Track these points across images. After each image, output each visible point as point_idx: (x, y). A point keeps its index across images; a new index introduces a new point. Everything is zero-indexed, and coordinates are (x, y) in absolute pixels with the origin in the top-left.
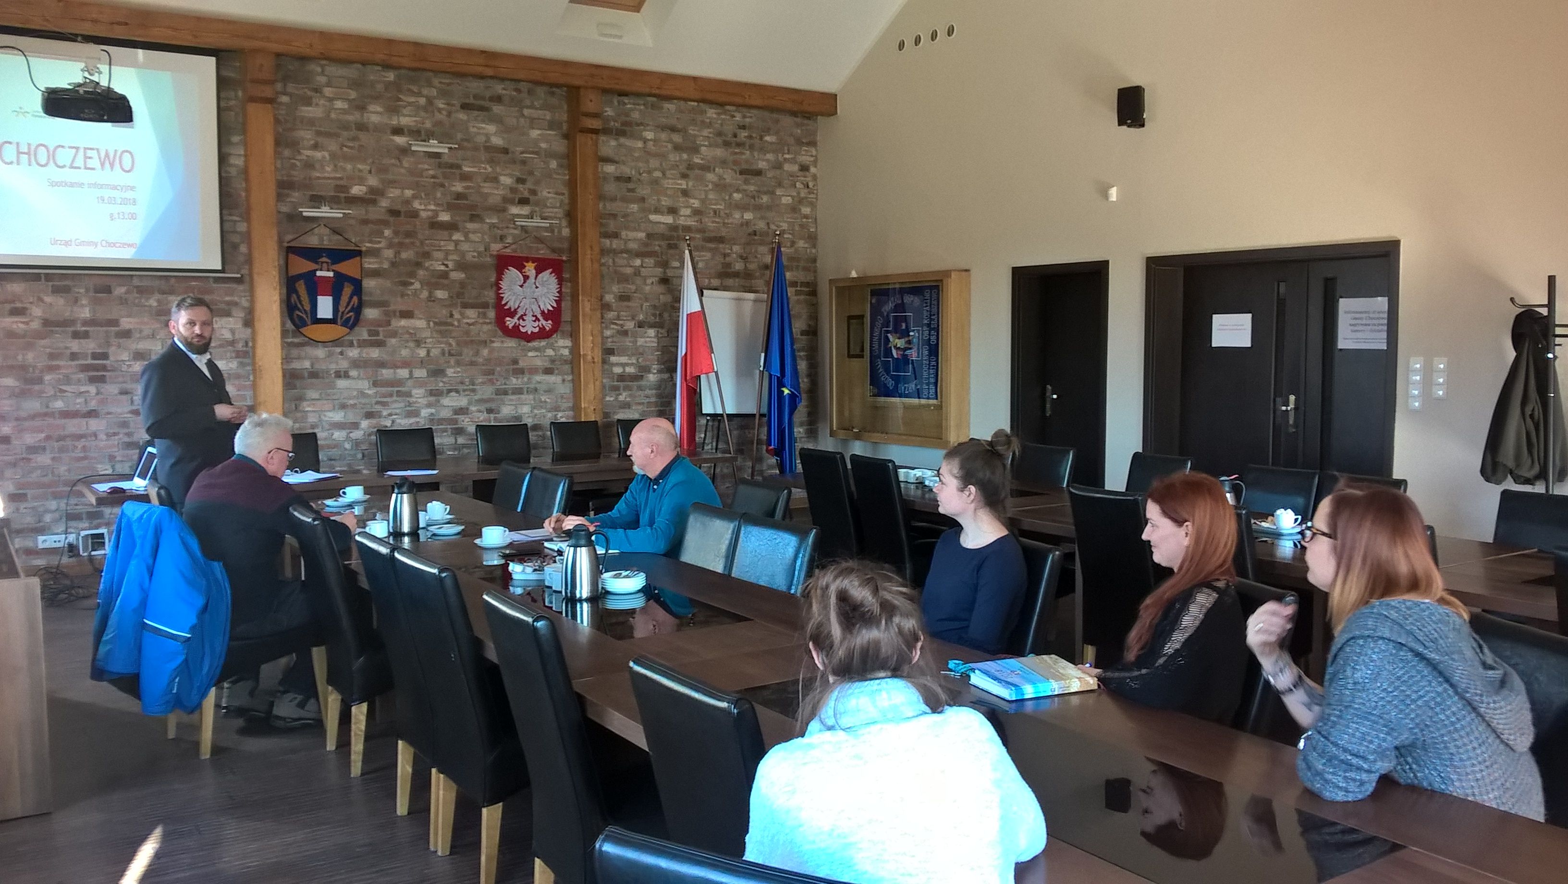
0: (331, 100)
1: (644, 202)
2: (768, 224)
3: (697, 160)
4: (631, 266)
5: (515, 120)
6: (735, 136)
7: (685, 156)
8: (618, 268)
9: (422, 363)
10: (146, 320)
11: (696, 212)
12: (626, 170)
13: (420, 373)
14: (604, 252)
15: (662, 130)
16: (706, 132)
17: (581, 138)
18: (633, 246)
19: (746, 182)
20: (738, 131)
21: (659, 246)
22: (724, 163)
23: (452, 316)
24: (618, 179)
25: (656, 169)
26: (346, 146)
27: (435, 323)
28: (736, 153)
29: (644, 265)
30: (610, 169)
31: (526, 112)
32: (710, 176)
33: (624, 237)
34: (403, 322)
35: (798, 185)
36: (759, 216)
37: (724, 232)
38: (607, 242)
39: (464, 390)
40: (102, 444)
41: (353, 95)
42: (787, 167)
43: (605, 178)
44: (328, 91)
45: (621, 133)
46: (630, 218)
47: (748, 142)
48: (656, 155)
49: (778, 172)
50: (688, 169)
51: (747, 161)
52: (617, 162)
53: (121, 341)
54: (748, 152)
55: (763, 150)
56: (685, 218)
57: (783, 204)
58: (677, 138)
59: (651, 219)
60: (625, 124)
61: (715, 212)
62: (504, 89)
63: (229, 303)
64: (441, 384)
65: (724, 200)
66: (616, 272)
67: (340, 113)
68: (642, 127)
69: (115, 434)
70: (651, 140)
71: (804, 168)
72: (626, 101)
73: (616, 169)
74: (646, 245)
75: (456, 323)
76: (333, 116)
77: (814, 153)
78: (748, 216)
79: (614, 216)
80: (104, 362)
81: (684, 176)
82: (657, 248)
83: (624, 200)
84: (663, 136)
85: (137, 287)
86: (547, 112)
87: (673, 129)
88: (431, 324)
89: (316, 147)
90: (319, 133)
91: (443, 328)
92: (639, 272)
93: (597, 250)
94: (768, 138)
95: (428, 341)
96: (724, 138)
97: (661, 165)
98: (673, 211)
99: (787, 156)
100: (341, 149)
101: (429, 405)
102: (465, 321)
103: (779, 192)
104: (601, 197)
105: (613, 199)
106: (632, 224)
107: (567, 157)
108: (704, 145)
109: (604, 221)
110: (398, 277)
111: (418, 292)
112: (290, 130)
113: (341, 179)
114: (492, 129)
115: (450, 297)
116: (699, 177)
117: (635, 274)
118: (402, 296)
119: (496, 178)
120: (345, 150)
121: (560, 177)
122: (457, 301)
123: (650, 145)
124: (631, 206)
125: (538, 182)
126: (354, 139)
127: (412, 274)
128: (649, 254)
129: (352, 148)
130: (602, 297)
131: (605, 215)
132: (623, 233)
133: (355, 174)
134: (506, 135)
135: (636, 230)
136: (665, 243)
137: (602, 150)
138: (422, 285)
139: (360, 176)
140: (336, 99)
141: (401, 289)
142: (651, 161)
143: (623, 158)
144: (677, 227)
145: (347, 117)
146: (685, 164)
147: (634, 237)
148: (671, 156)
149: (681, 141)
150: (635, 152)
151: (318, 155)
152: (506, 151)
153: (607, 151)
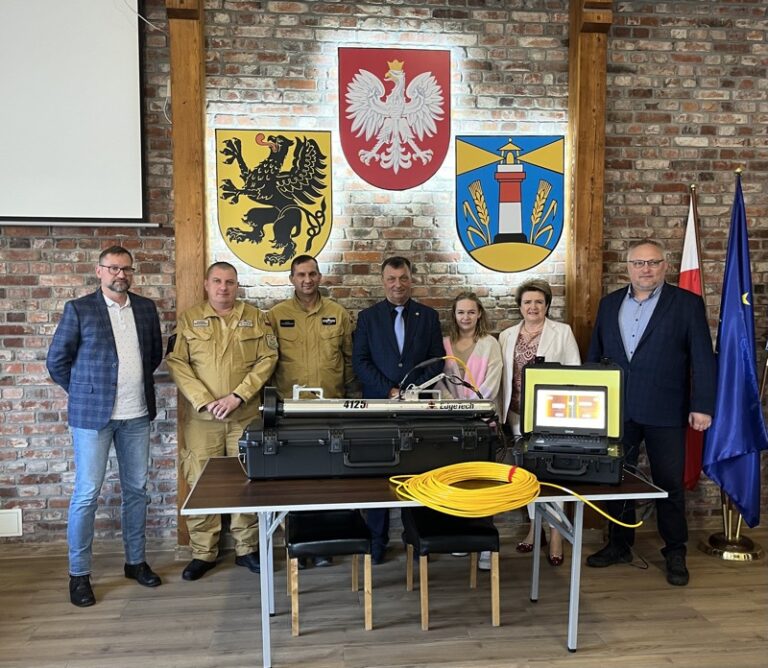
0: (277, 16)
1: (670, 121)
3: (746, 62)
4: (648, 204)
5: (501, 26)
7: (729, 58)
8: (631, 208)
10: (66, 277)
11: (744, 131)
12: (646, 81)
14: (609, 187)
15: (700, 26)
17: (583, 39)
18: (651, 178)
21: (689, 177)
24: (634, 93)
25: (687, 78)
26: (292, 70)
29: (665, 202)
30: (624, 80)
31: (516, 16)
33: (639, 167)
34: (356, 279)
38: (616, 174)
40: (17, 415)
41: (303, 7)
43: (617, 94)
45: (643, 34)
46: (649, 143)
48: (687, 59)
50: (732, 74)
52: (634, 72)
53: (40, 300)
56: (726, 139)
58: (718, 35)
59: (678, 142)
60: (645, 21)
63: (155, 258)
66: (626, 212)
67: (287, 31)
68: (670, 24)
69: (31, 404)
70: (683, 39)
73: (633, 79)
74: (670, 176)
75: (419, 279)
76: (279, 35)
79: (627, 141)
80: (21, 324)
81: (727, 84)
82: (684, 179)
83: (641, 119)
84: (700, 33)
85: (58, 240)
86: (544, 15)
87: (714, 24)
89: (257, 73)
90: (262, 57)
92: (659, 210)
93: (600, 181)
97: (695, 72)
98: (709, 131)
100: (288, 74)
102: (431, 276)
104: (611, 118)
105: (627, 119)
106: (651, 151)
107: (566, 69)
108: (759, 42)
109: (613, 148)
110: (352, 225)
111: (374, 243)
112: (229, 54)
113: (287, 109)
114: (470, 39)
115: (414, 248)
116: (748, 85)
117: (653, 214)
118: (356, 248)
119: (476, 101)
120: (293, 75)
121: (558, 95)
122: (421, 253)
123: (681, 46)
124: (651, 127)
125: (528, 101)
126: (302, 62)
127: (368, 221)
128: (673, 188)
129: (300, 72)
130: (606, 245)
131: (615, 139)
132: (639, 162)
133: (304, 103)
134: (488, 46)
135: (656, 157)
136: (695, 173)
137: (614, 57)
138: (380, 234)
139: (309, 106)
140: (283, 15)
141: (354, 239)
142: (682, 67)
143: (643, 66)
144: (715, 152)
145: (295, 36)
146: (729, 68)
147: (653, 166)
148: (709, 60)
149: (724, 38)
150: (659, 57)
151: (261, 82)
152: (488, 66)
153: (622, 57)
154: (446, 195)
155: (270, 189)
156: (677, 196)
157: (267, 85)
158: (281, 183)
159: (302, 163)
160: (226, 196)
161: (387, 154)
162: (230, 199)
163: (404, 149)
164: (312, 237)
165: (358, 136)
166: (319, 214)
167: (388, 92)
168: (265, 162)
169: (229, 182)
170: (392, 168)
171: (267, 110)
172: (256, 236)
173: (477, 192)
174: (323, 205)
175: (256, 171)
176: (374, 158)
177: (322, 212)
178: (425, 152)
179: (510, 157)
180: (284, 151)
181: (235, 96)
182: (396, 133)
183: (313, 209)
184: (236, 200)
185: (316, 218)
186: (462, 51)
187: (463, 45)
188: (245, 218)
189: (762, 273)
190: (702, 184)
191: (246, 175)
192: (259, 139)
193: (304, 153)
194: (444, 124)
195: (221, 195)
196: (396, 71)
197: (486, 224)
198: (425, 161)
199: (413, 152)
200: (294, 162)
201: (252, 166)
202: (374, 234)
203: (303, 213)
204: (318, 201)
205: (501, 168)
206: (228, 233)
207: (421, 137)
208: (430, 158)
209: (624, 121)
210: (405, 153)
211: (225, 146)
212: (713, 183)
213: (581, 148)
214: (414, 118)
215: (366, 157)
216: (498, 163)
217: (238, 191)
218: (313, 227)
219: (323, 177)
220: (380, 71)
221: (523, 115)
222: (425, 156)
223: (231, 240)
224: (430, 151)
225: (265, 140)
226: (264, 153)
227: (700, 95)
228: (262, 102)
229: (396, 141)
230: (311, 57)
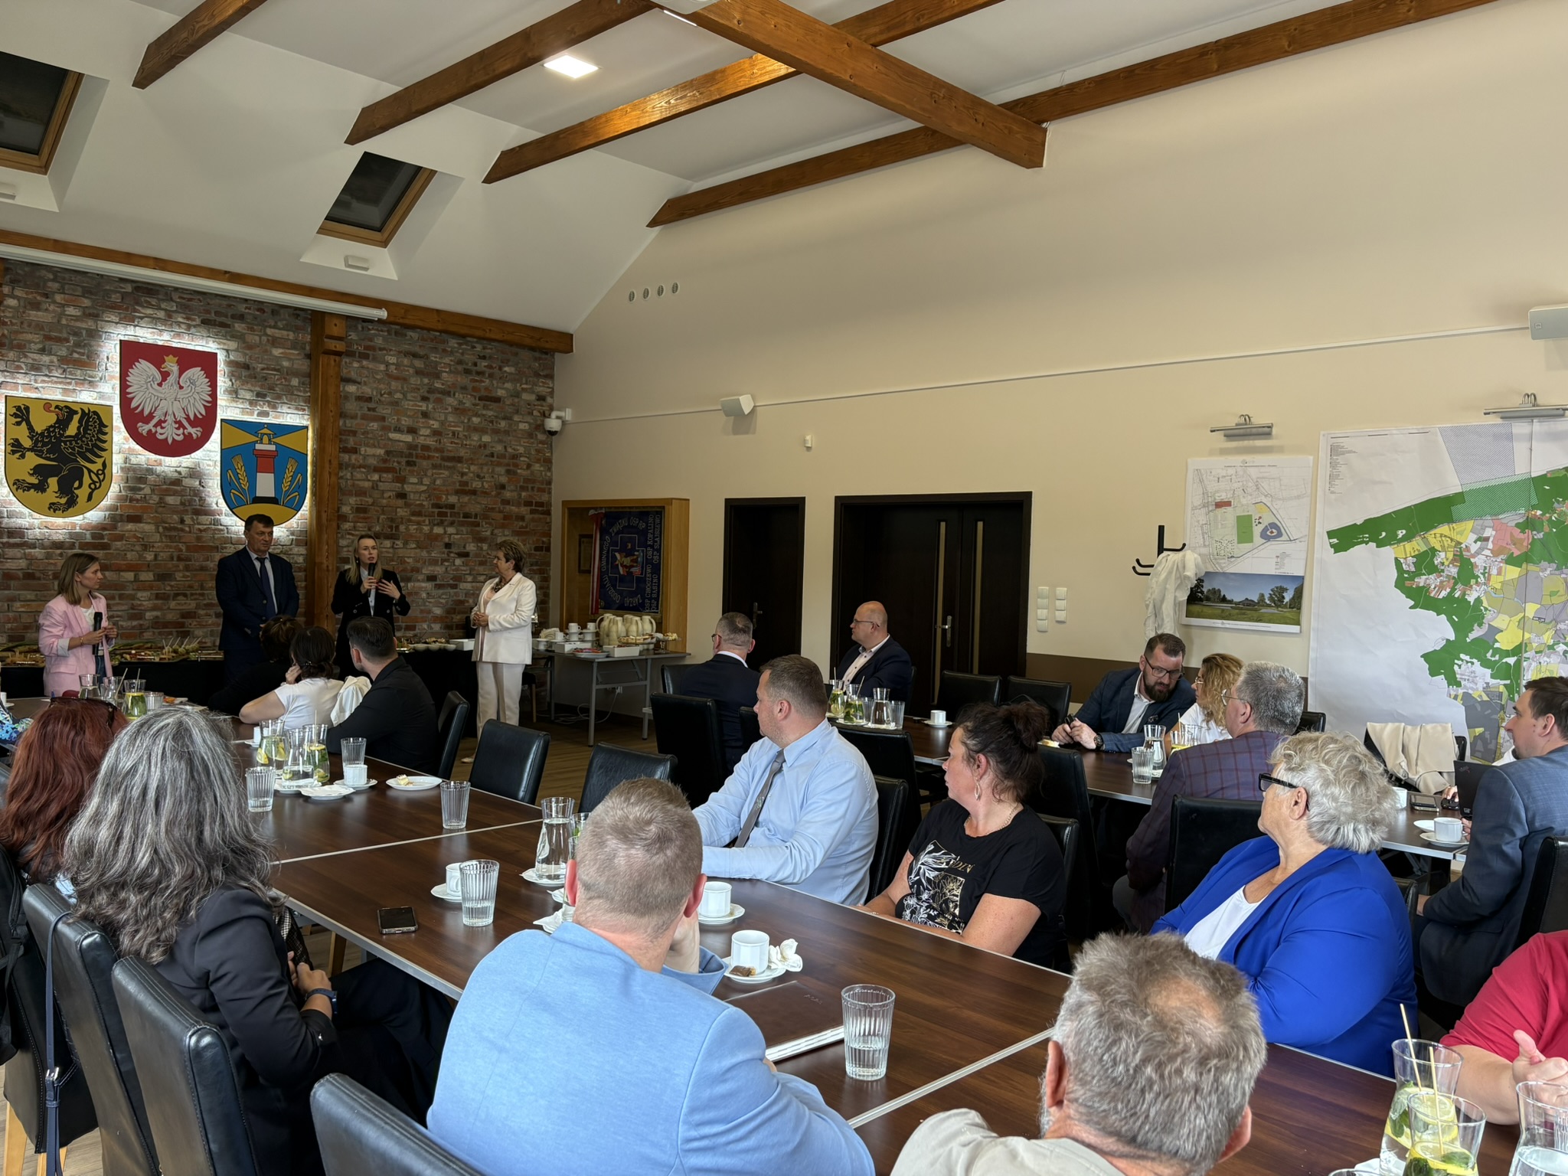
0: (63, 306)
1: (384, 421)
2: (505, 447)
3: (438, 385)
4: (369, 481)
5: (257, 338)
6: (475, 364)
7: (426, 381)
8: (356, 482)
9: (148, 567)
11: (436, 433)
12: (367, 390)
13: (147, 576)
14: (341, 466)
15: (405, 356)
16: (447, 360)
17: (323, 359)
18: (372, 461)
19: (485, 407)
20: (479, 361)
21: (399, 463)
22: (464, 388)
23: (182, 521)
24: (359, 398)
25: (397, 391)
26: (76, 352)
27: (165, 528)
28: (477, 381)
29: (382, 480)
30: (351, 388)
31: (269, 331)
32: (450, 400)
33: (363, 453)
34: (130, 526)
35: (535, 413)
36: (496, 439)
37: (462, 453)
38: (346, 457)
39: (192, 594)
41: (87, 302)
42: (525, 396)
43: (346, 398)
44: (58, 298)
45: (365, 357)
46: (370, 436)
47: (488, 371)
48: (397, 378)
49: (516, 400)
50: (428, 392)
51: (486, 389)
52: (359, 383)
54: (487, 381)
55: (503, 379)
56: (424, 437)
57: (521, 430)
58: (419, 364)
59: (391, 437)
60: (367, 348)
61: (454, 434)
62: (246, 308)
64: (168, 588)
65: (463, 422)
66: (353, 485)
67: (72, 319)
68: (385, 352)
70: (393, 364)
71: (541, 398)
72: (370, 327)
73: (358, 389)
74: (385, 461)
75: (187, 529)
76: (64, 322)
77: (551, 386)
78: (486, 439)
79: (354, 433)
81: (424, 399)
82: (395, 464)
83: (364, 417)
84: (406, 361)
86: (291, 333)
87: (415, 355)
88: (161, 529)
89: (42, 351)
90: (48, 338)
91: (174, 533)
92: (377, 485)
93: (335, 463)
94: (506, 369)
95: (156, 545)
96: (465, 366)
97: (402, 388)
98: (412, 431)
99: (524, 386)
100: (71, 354)
101: (154, 609)
102: (197, 526)
103: (516, 418)
104: (343, 415)
105: (354, 417)
106: (372, 441)
107: (309, 376)
108: (445, 372)
109: (344, 437)
110: (127, 482)
111: (147, 498)
112: (17, 332)
113: (70, 383)
114: (233, 345)
115: (182, 504)
116: (438, 401)
117: (373, 488)
118: (131, 501)
119: (236, 392)
120: (76, 355)
121: (302, 394)
122: (189, 508)
123: (393, 367)
124: (371, 424)
125: (279, 397)
126: (85, 345)
127: (141, 480)
128: (387, 470)
129: (83, 354)
130: (339, 508)
131: (345, 431)
132: (363, 449)
133: (85, 380)
134: (248, 352)
135: (375, 447)
136: (403, 460)
137: (345, 371)
138: (153, 491)
139: (90, 382)
140: (68, 306)
141: (130, 494)
142: (393, 383)
143: (365, 379)
144: (417, 446)
145: (79, 324)
146: (426, 388)
147: (373, 453)
148: (413, 380)
149: (423, 366)
150: (377, 374)
151: (46, 359)
152: (247, 367)
153: (350, 372)
154: (211, 463)
155: (55, 448)
156: (390, 476)
157: (53, 362)
158: (66, 444)
159: (86, 429)
160: (14, 452)
161: (162, 428)
162: (17, 455)
163: (177, 426)
164: (93, 490)
165: (137, 412)
166: (100, 472)
167: (164, 379)
168: (51, 426)
169: (17, 440)
170: (167, 439)
171: (51, 382)
172: (41, 487)
173: (239, 464)
174: (104, 465)
175: (42, 434)
176: (150, 430)
177: (103, 471)
178: (195, 429)
179: (265, 438)
180: (69, 419)
181: (22, 369)
182: (170, 412)
183: (94, 467)
184: (23, 456)
185: (97, 475)
186: (225, 353)
187: (226, 347)
188: (31, 472)
189: (450, 535)
190: (408, 468)
191: (34, 436)
192: (47, 405)
193: (88, 421)
194: (212, 408)
195: (9, 450)
196: (171, 365)
197: (246, 488)
198: (195, 436)
199: (185, 428)
200: (79, 428)
201: (39, 428)
202: (147, 491)
203: (85, 471)
204: (100, 461)
205: (258, 447)
206: (14, 484)
207: (192, 417)
208: (199, 434)
209: (352, 418)
210: (178, 429)
211: (14, 410)
212: (415, 469)
213: (320, 437)
214: (186, 402)
215: (144, 429)
216: (256, 442)
217: (25, 448)
218: (94, 482)
219: (105, 442)
220: (158, 363)
221: (274, 407)
222: (195, 432)
223: (17, 489)
224: (199, 429)
225: (52, 409)
226: (52, 419)
227: (406, 404)
228: (46, 375)
229: (170, 419)
230: (93, 343)
